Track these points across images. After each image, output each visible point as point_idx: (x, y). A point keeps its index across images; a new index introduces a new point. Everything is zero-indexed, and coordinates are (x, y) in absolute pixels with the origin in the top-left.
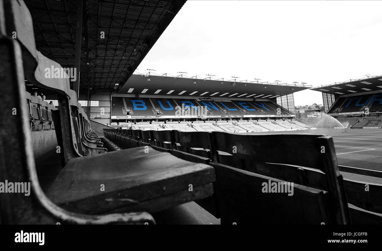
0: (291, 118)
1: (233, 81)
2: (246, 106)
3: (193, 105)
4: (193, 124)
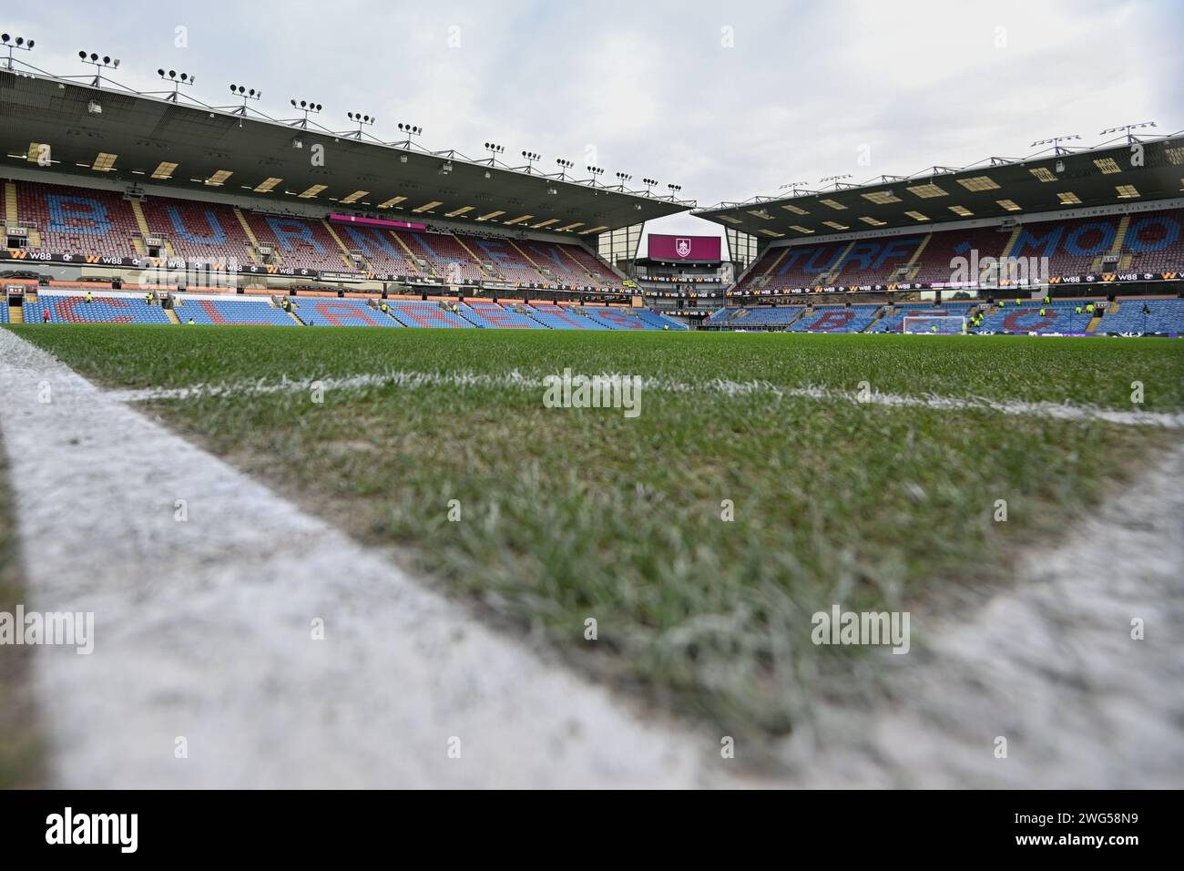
2: (498, 255)
3: (310, 233)
4: (295, 297)
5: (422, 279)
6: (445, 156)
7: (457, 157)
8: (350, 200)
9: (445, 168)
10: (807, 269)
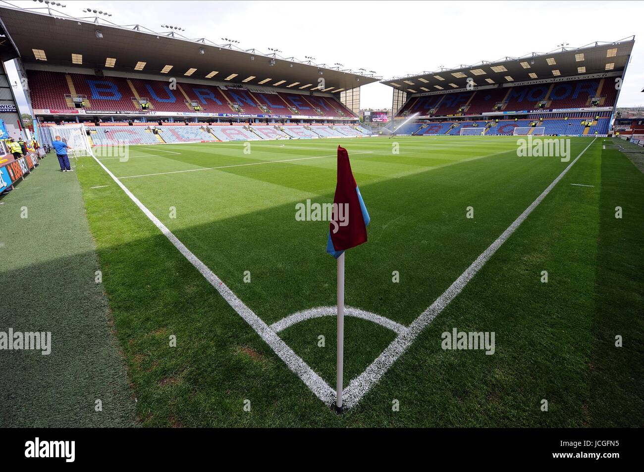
0: (354, 122)
1: (271, 56)
2: (297, 103)
3: (213, 95)
4: (211, 126)
8: (229, 78)
10: (425, 107)
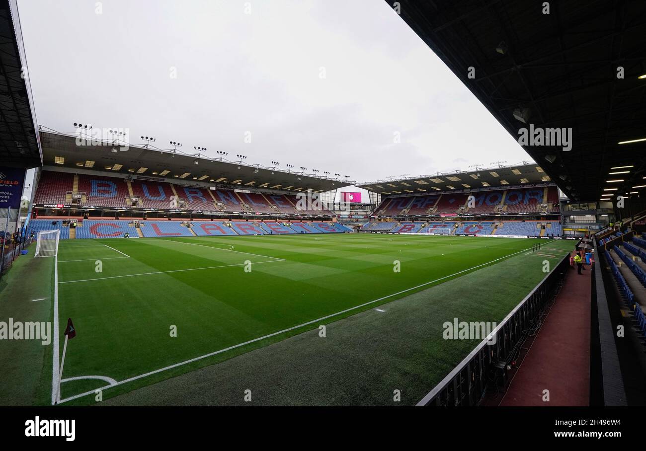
2: (279, 201)
3: (201, 194)
4: (192, 221)
5: (246, 213)
6: (255, 166)
7: (261, 167)
8: (218, 181)
9: (256, 171)
10: (399, 207)
